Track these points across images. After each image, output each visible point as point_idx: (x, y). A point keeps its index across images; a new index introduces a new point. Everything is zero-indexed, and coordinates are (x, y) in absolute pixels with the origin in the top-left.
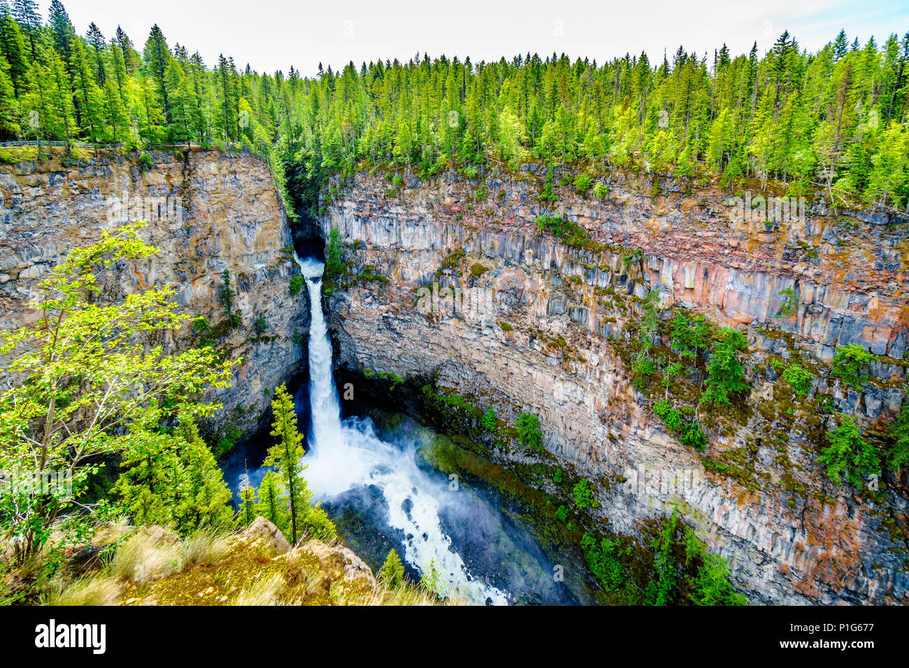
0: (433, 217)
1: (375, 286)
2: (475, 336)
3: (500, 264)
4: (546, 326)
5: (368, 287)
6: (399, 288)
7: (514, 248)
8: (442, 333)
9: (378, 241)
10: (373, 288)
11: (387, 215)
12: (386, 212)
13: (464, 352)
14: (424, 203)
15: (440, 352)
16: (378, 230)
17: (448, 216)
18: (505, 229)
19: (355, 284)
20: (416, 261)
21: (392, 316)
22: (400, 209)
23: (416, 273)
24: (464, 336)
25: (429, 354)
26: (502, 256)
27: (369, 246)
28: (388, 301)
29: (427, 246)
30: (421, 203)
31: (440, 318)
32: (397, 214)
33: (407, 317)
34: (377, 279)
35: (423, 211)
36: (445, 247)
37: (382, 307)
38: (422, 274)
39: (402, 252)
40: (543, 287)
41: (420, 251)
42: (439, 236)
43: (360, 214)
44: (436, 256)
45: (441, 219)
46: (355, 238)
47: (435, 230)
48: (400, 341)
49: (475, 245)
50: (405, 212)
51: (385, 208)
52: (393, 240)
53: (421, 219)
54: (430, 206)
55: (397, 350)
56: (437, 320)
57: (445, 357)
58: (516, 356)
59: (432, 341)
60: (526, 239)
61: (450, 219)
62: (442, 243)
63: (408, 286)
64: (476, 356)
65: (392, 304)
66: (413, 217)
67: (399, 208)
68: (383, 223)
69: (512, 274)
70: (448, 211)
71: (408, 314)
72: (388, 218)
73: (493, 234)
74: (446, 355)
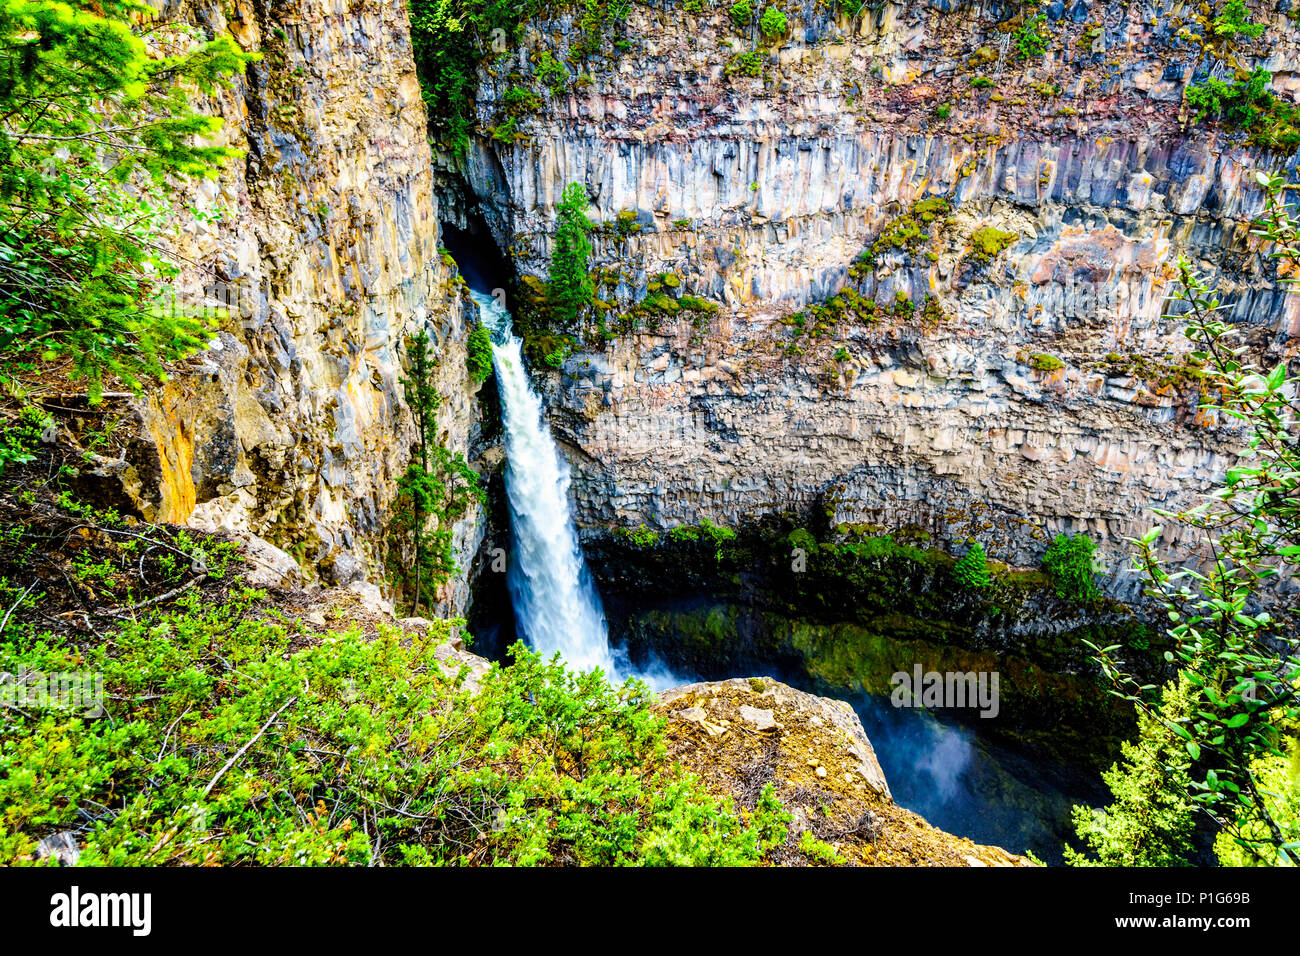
0: (858, 123)
1: (680, 328)
2: (949, 399)
3: (1050, 221)
4: (1155, 344)
5: (663, 330)
6: (743, 322)
7: (1099, 173)
8: (854, 409)
9: (688, 205)
10: (675, 330)
11: (724, 129)
12: (718, 120)
13: (910, 438)
14: (836, 84)
15: (837, 452)
16: (688, 176)
17: (895, 116)
18: (1082, 128)
19: (626, 328)
20: (793, 245)
21: (719, 392)
22: (763, 111)
23: (793, 275)
24: (920, 402)
25: (807, 461)
26: (1056, 199)
27: (660, 224)
28: (713, 357)
29: (831, 201)
30: (827, 86)
31: (856, 373)
32: (753, 124)
33: (760, 388)
34: (684, 305)
35: (828, 107)
36: (878, 198)
37: (692, 375)
38: (806, 276)
39: (758, 227)
40: (1163, 258)
41: (808, 217)
42: (867, 172)
43: (639, 135)
44: (853, 224)
45: (875, 126)
46: (618, 206)
47: (858, 156)
48: (730, 448)
49: (985, 181)
50: (776, 116)
51: (720, 109)
52: (734, 198)
53: (823, 130)
54: (851, 93)
55: (719, 469)
56: (848, 378)
57: (848, 460)
58: (1054, 422)
59: (820, 431)
60: (1142, 148)
61: (899, 122)
62: (874, 188)
63: (769, 313)
64: (944, 441)
65: (722, 363)
66: (799, 129)
67: (761, 106)
68: (706, 155)
69: (1084, 239)
70: (901, 102)
71: (762, 380)
72: (724, 138)
73: (1046, 146)
74: (854, 456)
